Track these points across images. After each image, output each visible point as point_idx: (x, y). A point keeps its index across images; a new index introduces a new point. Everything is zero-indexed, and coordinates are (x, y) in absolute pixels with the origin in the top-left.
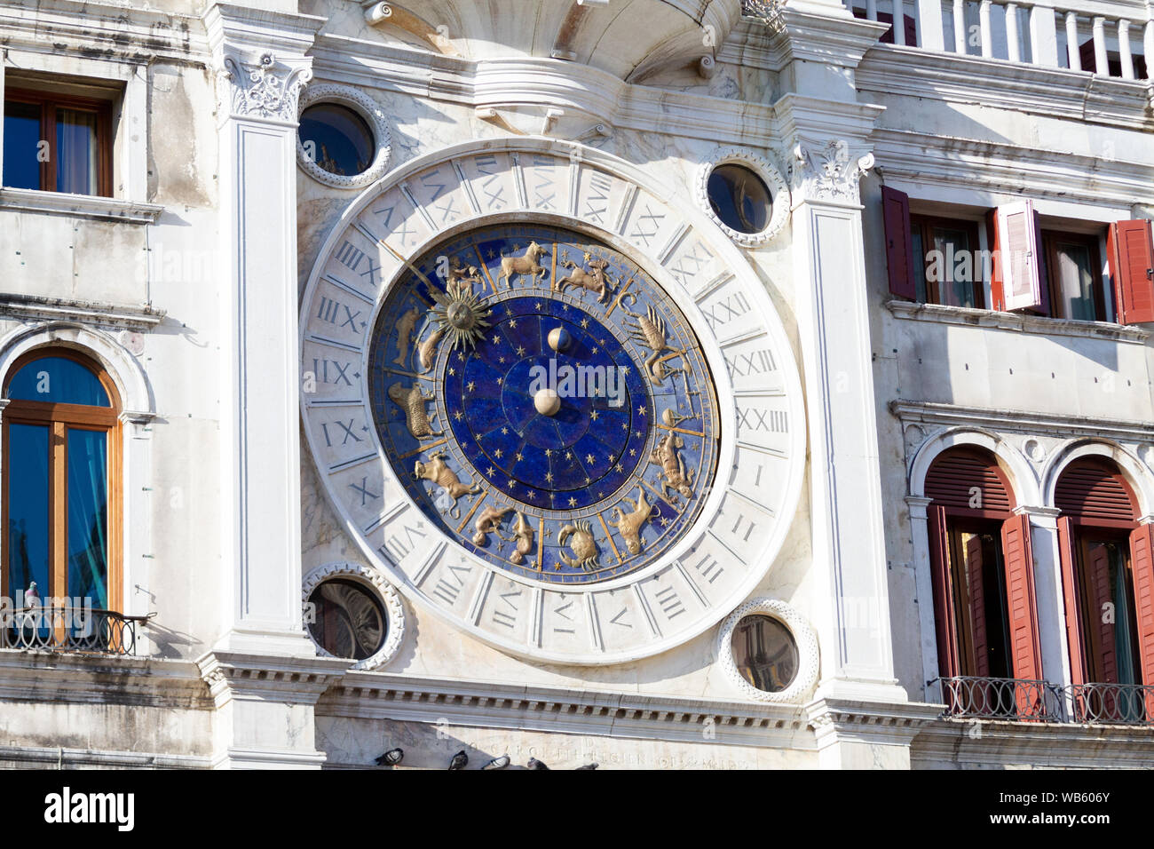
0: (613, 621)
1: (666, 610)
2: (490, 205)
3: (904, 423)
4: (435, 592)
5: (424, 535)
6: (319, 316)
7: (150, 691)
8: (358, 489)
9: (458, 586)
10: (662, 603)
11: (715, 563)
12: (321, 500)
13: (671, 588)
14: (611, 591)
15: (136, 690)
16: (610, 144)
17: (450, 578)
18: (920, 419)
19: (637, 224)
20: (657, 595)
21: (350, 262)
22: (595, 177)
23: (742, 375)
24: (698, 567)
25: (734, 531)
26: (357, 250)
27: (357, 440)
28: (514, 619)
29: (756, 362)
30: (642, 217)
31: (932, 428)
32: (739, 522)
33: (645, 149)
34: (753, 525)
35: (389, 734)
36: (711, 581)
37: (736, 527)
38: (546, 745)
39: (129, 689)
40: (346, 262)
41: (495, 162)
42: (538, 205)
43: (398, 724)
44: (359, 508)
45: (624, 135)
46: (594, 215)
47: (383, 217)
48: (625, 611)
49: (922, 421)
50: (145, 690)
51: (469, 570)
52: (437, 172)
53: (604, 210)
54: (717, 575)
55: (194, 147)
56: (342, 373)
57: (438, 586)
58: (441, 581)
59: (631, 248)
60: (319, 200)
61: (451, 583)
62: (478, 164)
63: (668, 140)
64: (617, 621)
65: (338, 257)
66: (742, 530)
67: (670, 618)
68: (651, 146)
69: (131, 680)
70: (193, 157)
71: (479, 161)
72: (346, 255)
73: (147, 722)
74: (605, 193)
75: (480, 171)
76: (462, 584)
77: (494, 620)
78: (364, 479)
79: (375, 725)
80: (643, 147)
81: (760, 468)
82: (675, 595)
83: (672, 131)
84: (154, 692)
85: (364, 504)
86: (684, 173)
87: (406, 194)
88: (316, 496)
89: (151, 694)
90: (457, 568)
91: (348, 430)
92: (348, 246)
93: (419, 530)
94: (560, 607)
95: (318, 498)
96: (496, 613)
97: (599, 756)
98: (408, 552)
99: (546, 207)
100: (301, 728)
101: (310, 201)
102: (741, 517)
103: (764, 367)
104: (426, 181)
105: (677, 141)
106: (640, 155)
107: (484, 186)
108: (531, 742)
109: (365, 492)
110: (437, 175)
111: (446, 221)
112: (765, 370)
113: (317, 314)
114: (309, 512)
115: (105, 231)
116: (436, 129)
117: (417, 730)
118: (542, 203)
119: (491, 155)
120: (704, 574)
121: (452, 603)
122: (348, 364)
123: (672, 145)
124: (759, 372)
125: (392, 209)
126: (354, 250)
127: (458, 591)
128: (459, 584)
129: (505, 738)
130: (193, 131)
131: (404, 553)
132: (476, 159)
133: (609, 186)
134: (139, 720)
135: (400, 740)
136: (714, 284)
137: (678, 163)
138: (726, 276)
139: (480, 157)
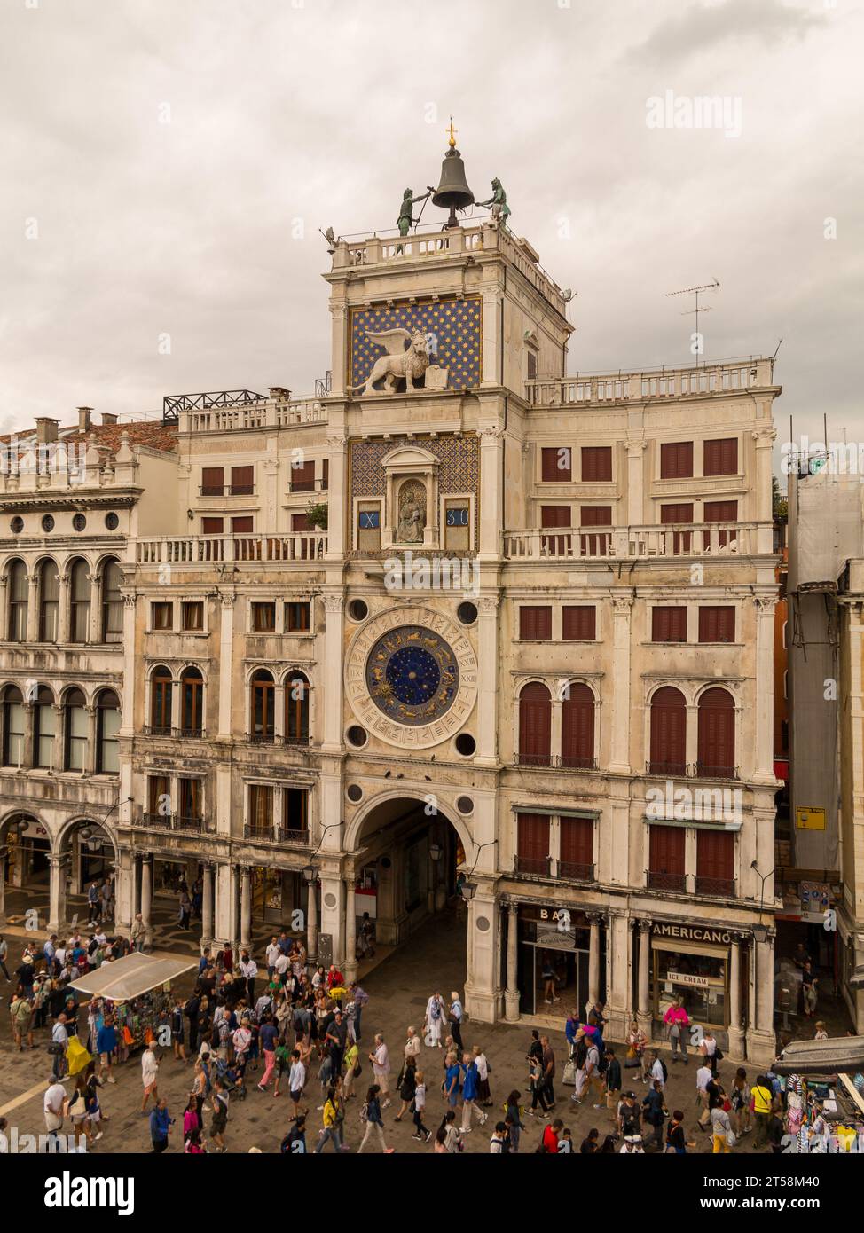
0: (423, 737)
1: (437, 733)
2: (396, 623)
3: (514, 676)
5: (377, 715)
10: (436, 731)
11: (453, 720)
12: (350, 707)
13: (440, 727)
14: (423, 728)
16: (430, 602)
17: (382, 725)
18: (519, 675)
19: (437, 624)
20: (435, 729)
21: (360, 643)
22: (426, 612)
23: (465, 666)
24: (448, 722)
25: (458, 711)
26: (362, 640)
27: (362, 690)
28: (398, 736)
29: (470, 662)
30: (438, 622)
31: (522, 676)
32: (460, 708)
34: (463, 709)
35: (365, 765)
36: (451, 726)
38: (404, 769)
41: (398, 611)
42: (408, 622)
43: (367, 763)
46: (425, 621)
47: (369, 630)
48: (426, 733)
51: (388, 722)
53: (429, 620)
54: (453, 724)
55: (325, 619)
56: (358, 673)
58: (381, 727)
59: (435, 632)
60: (352, 628)
61: (383, 727)
63: (446, 599)
65: (355, 643)
66: (461, 711)
67: (438, 736)
68: (441, 601)
70: (325, 621)
72: (359, 641)
74: (428, 616)
75: (394, 613)
76: (385, 727)
77: (393, 737)
78: (362, 700)
80: (439, 602)
81: (467, 692)
82: (441, 729)
83: (447, 596)
86: (451, 607)
87: (374, 623)
90: (385, 721)
91: (359, 688)
92: (360, 639)
93: (376, 712)
94: (410, 732)
96: (393, 735)
97: (417, 772)
98: (371, 720)
99: (411, 620)
100: (337, 767)
101: (350, 629)
104: (380, 618)
105: (449, 599)
106: (438, 604)
107: (395, 619)
108: (400, 768)
109: (362, 704)
110: (382, 617)
111: (386, 628)
112: (471, 664)
113: (352, 658)
115: (306, 642)
116: (382, 604)
117: (372, 765)
119: (397, 609)
120: (450, 724)
121: (382, 733)
122: (360, 670)
124: (469, 665)
125: (371, 628)
127: (385, 730)
130: (324, 614)
133: (430, 613)
135: (368, 767)
136: (458, 640)
137: (449, 605)
138: (461, 637)
139: (395, 610)
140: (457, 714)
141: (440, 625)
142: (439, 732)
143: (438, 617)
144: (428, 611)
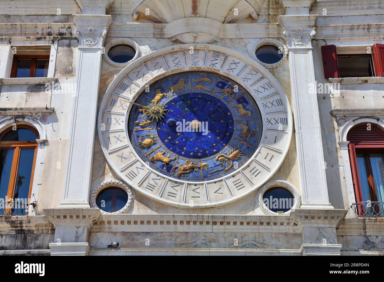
0: (215, 192)
1: (237, 187)
2: (174, 67)
3: (337, 118)
4: (146, 188)
5: (143, 169)
6: (111, 105)
7: (32, 229)
8: (120, 157)
9: (155, 185)
10: (235, 185)
11: (258, 170)
12: (105, 161)
13: (239, 179)
14: (215, 182)
15: (27, 229)
16: (219, 43)
17: (152, 182)
18: (343, 116)
19: (229, 66)
20: (233, 182)
21: (123, 88)
22: (214, 54)
23: (269, 108)
24: (250, 172)
25: (265, 158)
26: (126, 84)
27: (121, 141)
28: (176, 194)
29: (275, 103)
30: (231, 64)
31: (349, 119)
32: (267, 155)
33: (233, 44)
34: (273, 156)
35: (124, 237)
36: (255, 176)
37: (266, 157)
38: (186, 237)
39: (24, 228)
40: (122, 88)
41: (177, 54)
42: (192, 65)
43: (127, 233)
44: (120, 163)
45: (225, 40)
46: (213, 65)
47: (136, 74)
48: (220, 188)
49: (345, 116)
50: (30, 228)
51: (160, 179)
52: (156, 59)
53: (217, 63)
54: (258, 174)
55: (72, 61)
56: (117, 122)
57: (147, 186)
58: (149, 184)
59: (227, 74)
60: (113, 71)
61: (153, 184)
62: (171, 55)
63: (241, 40)
64: (217, 192)
65: (119, 87)
66: (269, 158)
67: (238, 190)
68: (235, 42)
69: (24, 225)
70: (71, 64)
71: (172, 54)
72: (122, 86)
73: (31, 240)
74: (217, 58)
75: (172, 57)
76: (157, 184)
77: (168, 195)
78: (122, 153)
79: (119, 234)
80: (232, 43)
81: (276, 137)
82: (241, 182)
83: (242, 37)
84: (34, 229)
85: (122, 161)
86: (247, 49)
87: (145, 66)
88: (103, 160)
89: (33, 230)
90: (155, 179)
91: (118, 139)
92: (123, 83)
93: (141, 168)
94: (194, 189)
95: (104, 161)
96: (169, 193)
97: (208, 240)
98: (137, 175)
99: (195, 65)
100: (81, 235)
101: (110, 72)
102: (268, 154)
103: (278, 105)
104: (152, 62)
105: (245, 40)
106: (231, 46)
107: (173, 61)
108: (180, 236)
109: (122, 157)
110: (156, 60)
111: (159, 73)
112: (278, 106)
113: (110, 105)
114: (100, 165)
115: (38, 88)
116: (156, 46)
117: (135, 235)
118: (194, 64)
119: (176, 52)
120: (253, 174)
121: (152, 191)
122: (120, 119)
123: (243, 41)
124: (276, 106)
125: (139, 71)
126: (125, 84)
127: (155, 187)
128: (156, 184)
129: (170, 235)
130: (72, 57)
131: (135, 176)
132: (171, 54)
133: (219, 56)
134: (28, 239)
135: (128, 239)
136: (259, 81)
137: (245, 46)
138: (262, 78)
139: (172, 53)
140: (264, 162)
141: (233, 66)
142: (239, 186)
143: (230, 60)
144: (217, 54)
